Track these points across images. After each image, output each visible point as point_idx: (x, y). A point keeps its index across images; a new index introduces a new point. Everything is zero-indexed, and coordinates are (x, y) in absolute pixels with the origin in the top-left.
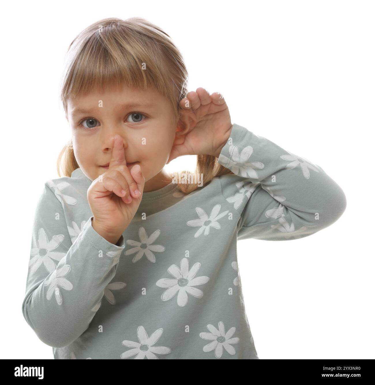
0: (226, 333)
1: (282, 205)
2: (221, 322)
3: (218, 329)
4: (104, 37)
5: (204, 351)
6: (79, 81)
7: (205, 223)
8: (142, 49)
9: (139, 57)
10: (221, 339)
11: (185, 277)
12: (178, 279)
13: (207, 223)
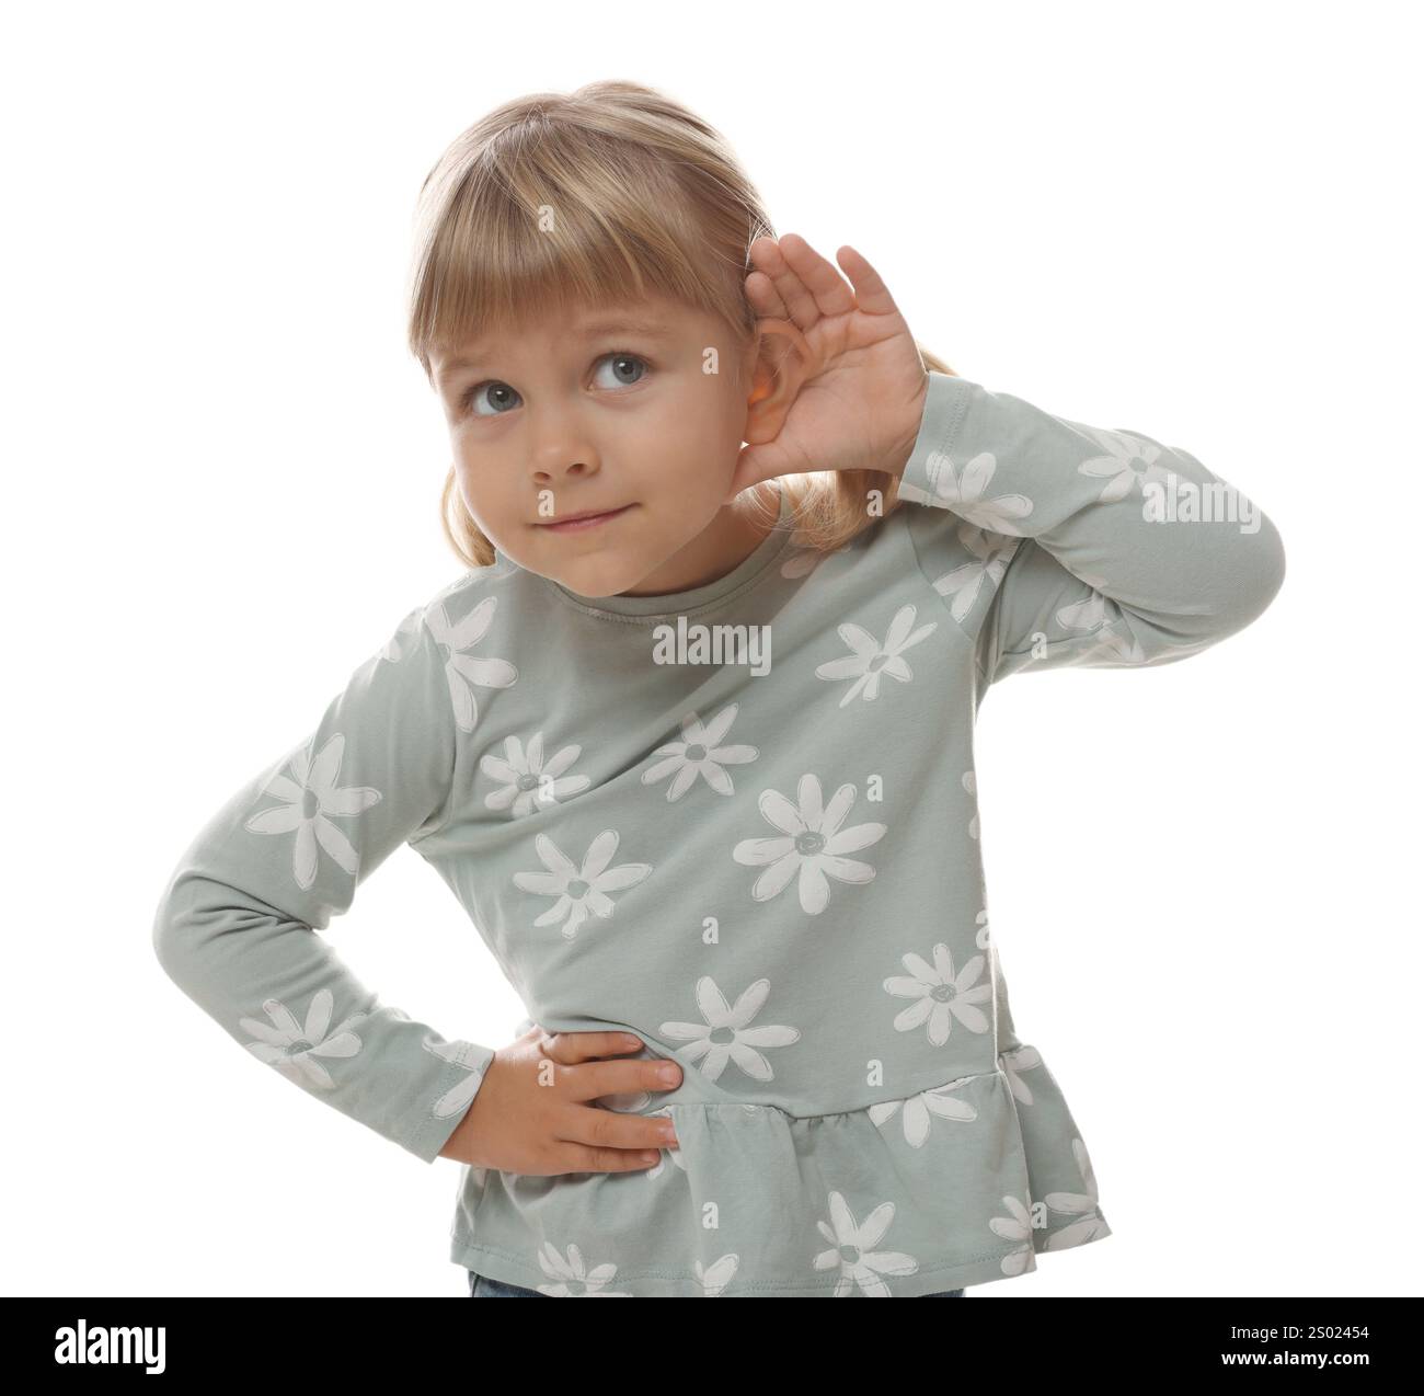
0: (957, 974)
1: (1100, 596)
2: (940, 945)
3: (933, 966)
4: (507, 168)
5: (897, 1029)
6: (454, 302)
7: (871, 666)
8: (619, 190)
9: (613, 217)
10: (943, 993)
11: (814, 829)
12: (793, 835)
13: (875, 664)
